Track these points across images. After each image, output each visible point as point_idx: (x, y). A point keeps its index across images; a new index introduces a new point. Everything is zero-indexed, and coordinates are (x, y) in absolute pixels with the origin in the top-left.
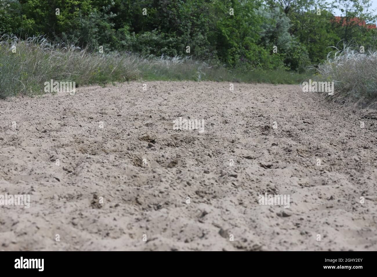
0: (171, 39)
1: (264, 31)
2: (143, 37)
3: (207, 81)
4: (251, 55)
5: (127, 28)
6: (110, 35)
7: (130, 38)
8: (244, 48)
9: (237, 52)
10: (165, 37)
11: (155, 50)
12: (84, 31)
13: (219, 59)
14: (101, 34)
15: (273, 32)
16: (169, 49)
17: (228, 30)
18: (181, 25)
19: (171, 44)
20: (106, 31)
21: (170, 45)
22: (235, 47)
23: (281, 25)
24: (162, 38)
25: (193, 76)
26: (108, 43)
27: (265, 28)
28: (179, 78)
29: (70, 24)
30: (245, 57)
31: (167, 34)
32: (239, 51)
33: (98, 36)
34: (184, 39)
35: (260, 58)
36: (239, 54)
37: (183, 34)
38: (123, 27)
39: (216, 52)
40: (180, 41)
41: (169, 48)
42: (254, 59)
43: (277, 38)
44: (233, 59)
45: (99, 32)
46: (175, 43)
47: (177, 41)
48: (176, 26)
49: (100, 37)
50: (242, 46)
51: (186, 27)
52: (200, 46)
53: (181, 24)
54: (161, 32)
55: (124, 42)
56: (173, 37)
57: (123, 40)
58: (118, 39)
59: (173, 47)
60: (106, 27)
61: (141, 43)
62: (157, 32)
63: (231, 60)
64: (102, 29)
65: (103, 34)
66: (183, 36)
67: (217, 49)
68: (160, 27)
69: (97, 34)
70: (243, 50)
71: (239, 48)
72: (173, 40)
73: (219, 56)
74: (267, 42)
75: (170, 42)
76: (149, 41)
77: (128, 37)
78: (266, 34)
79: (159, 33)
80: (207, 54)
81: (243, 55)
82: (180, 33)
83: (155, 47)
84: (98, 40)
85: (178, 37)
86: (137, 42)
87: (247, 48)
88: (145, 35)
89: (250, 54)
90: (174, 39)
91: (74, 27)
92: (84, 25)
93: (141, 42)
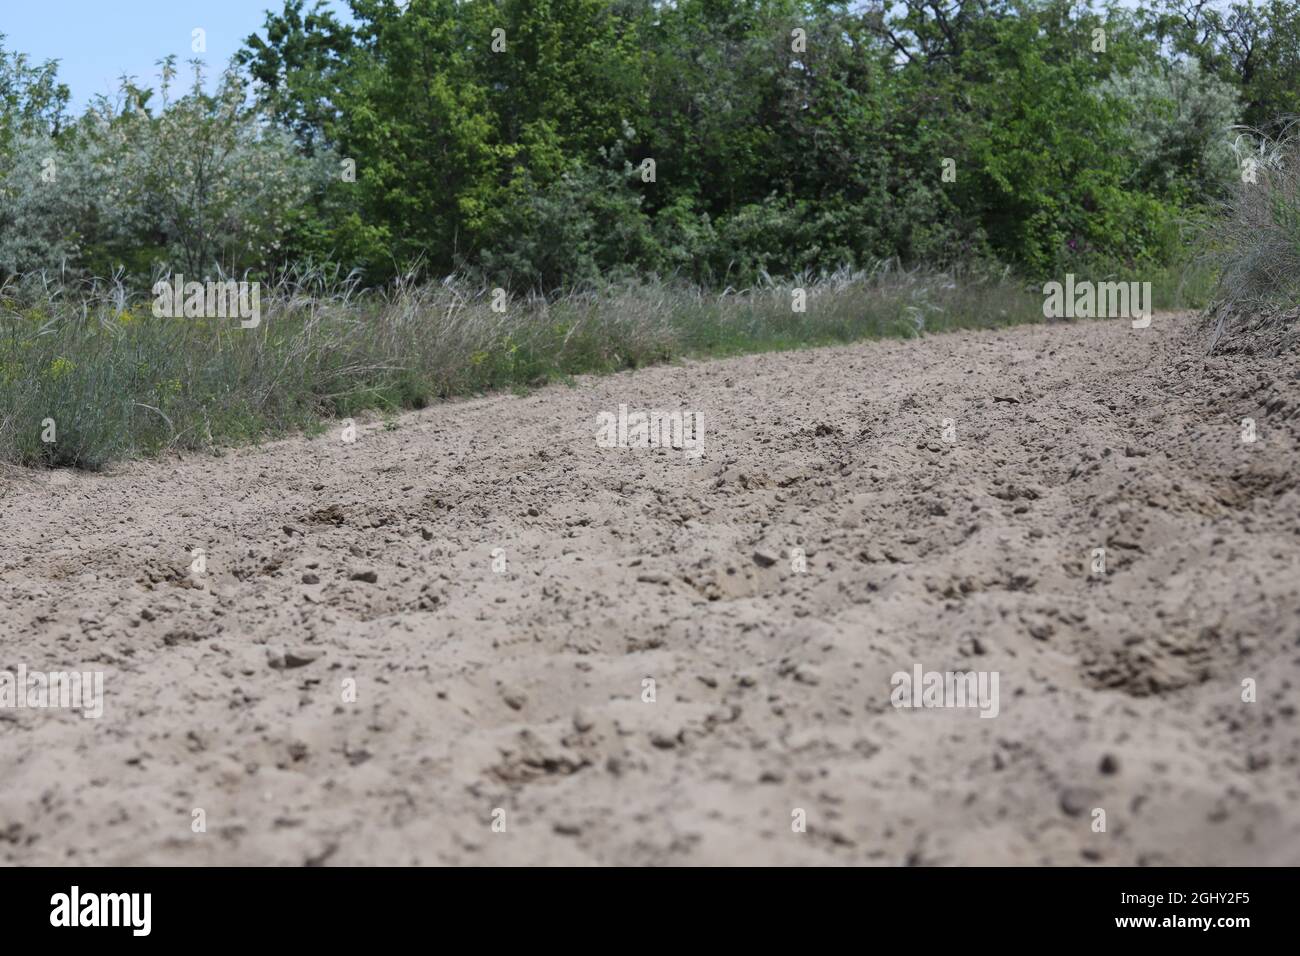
0: (828, 216)
1: (1154, 140)
2: (739, 224)
3: (953, 331)
4: (1108, 226)
5: (685, 202)
6: (634, 234)
7: (697, 232)
8: (1078, 207)
9: (1055, 225)
10: (812, 213)
11: (784, 261)
12: (550, 234)
13: (999, 255)
14: (604, 234)
15: (1187, 141)
16: (829, 248)
17: (1007, 159)
18: (857, 167)
19: (833, 232)
20: (619, 225)
21: (830, 235)
22: (1046, 209)
23: (1211, 112)
24: (803, 218)
25: (896, 323)
26: (629, 260)
27: (1156, 133)
28: (841, 336)
29: (503, 220)
30: (1089, 236)
31: (815, 203)
32: (1062, 220)
33: (594, 244)
34: (871, 210)
35: (1143, 232)
36: (1062, 228)
37: (865, 193)
38: (674, 204)
39: (980, 234)
40: (860, 218)
41: (825, 245)
42: (1120, 237)
43: (1200, 157)
44: (1045, 250)
45: (596, 230)
46: (842, 227)
47: (848, 220)
48: (841, 172)
49: (601, 246)
50: (1073, 201)
51: (873, 171)
52: (927, 224)
53: (857, 162)
54: (794, 199)
55: (679, 251)
56: (836, 207)
57: (678, 243)
58: (663, 244)
59: (838, 241)
60: (616, 211)
61: (735, 246)
62: (784, 200)
63: (1039, 254)
64: (605, 219)
65: (611, 236)
66: (866, 201)
67: (985, 224)
68: (789, 184)
69: (592, 237)
70: (1077, 213)
71: (1062, 208)
72: (836, 217)
73: (995, 247)
74: (1170, 174)
75: (828, 226)
76: (760, 235)
77: (691, 232)
78: (1164, 149)
79: (791, 203)
80: (954, 245)
81: (1077, 231)
82: (856, 194)
83: (783, 251)
84: (597, 257)
85: (853, 207)
86: (722, 244)
87: (1090, 204)
88: (742, 217)
89: (1102, 224)
90: (840, 214)
91: (518, 228)
92: (545, 216)
93: (735, 242)
